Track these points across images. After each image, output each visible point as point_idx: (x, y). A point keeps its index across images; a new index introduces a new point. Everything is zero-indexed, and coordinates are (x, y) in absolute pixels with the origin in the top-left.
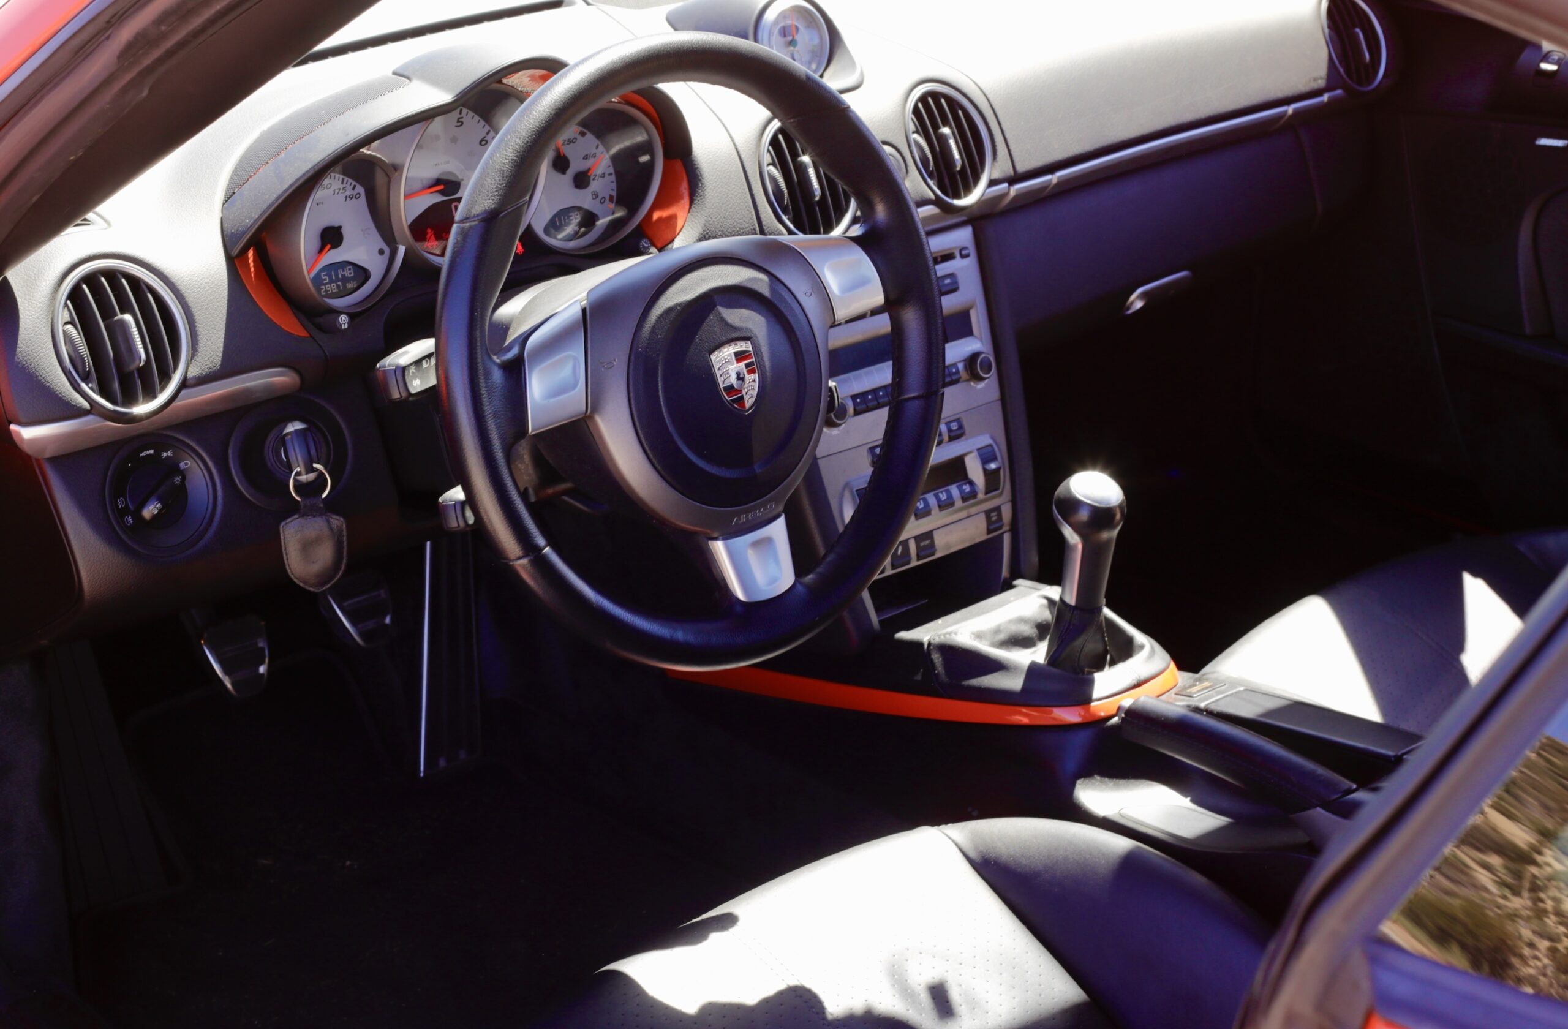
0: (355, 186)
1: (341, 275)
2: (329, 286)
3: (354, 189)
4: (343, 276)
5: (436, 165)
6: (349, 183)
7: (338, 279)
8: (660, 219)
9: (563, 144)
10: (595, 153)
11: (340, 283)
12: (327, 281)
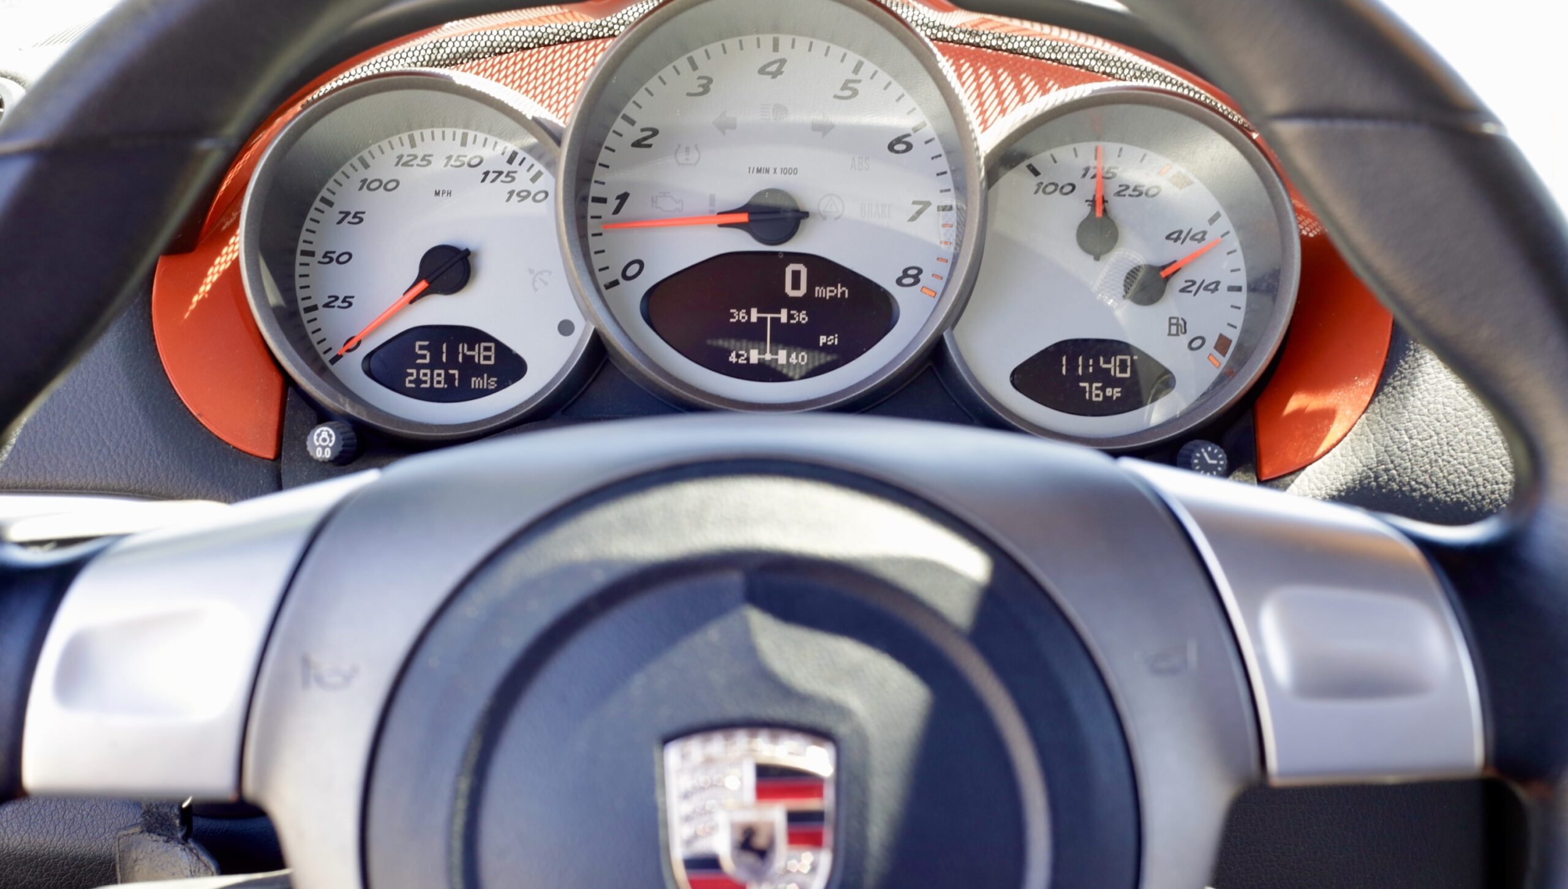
0: (539, 174)
1: (464, 355)
2: (428, 371)
3: (534, 179)
4: (469, 359)
5: (759, 171)
6: (526, 165)
7: (452, 362)
8: (1299, 413)
9: (1118, 194)
10: (1205, 233)
11: (455, 372)
12: (427, 361)
